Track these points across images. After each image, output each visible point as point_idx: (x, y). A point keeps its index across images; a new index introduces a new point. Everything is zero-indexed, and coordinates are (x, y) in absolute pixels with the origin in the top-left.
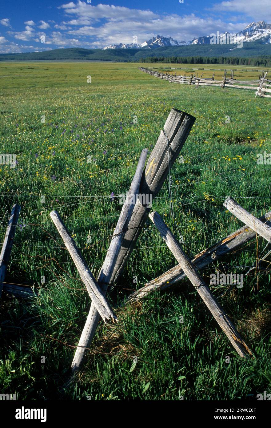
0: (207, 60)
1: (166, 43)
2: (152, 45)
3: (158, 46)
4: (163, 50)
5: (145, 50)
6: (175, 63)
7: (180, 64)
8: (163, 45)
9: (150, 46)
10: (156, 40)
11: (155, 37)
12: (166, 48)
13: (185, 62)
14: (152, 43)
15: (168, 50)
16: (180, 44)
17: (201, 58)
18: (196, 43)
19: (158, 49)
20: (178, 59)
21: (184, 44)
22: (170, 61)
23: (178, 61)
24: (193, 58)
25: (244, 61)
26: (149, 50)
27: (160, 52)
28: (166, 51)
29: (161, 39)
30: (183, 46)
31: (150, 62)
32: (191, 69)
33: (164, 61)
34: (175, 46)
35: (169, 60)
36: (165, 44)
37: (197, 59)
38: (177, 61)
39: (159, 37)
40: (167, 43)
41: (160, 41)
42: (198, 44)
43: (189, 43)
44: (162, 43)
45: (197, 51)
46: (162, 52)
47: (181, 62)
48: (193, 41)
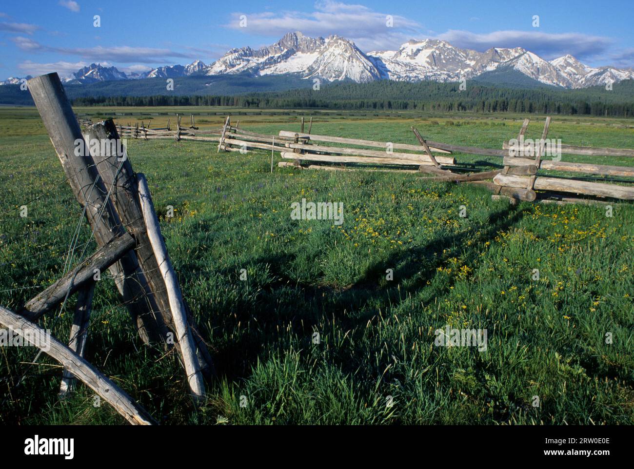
0: (173, 100)
1: (107, 76)
2: (84, 78)
3: (94, 80)
4: (103, 86)
5: (72, 86)
6: (124, 105)
7: (133, 107)
8: (101, 78)
9: (81, 80)
10: (91, 72)
11: (87, 66)
12: (108, 83)
13: (140, 103)
14: (83, 75)
15: (112, 85)
16: (129, 78)
17: (164, 97)
18: (154, 76)
19: (94, 85)
20: (128, 100)
21: (136, 77)
22: (115, 103)
23: (128, 103)
24: (151, 98)
25: (228, 100)
26: (79, 86)
27: (98, 89)
28: (108, 87)
29: (99, 69)
30: (134, 80)
31: (81, 106)
32: (148, 115)
33: (105, 103)
34: (121, 80)
35: (114, 101)
36: (105, 77)
37: (157, 99)
38: (126, 102)
39: (94, 66)
40: (109, 75)
41: (97, 73)
42: (157, 77)
43: (143, 75)
44: (100, 75)
45: (157, 87)
46: (102, 89)
47: (133, 104)
48: (149, 72)
